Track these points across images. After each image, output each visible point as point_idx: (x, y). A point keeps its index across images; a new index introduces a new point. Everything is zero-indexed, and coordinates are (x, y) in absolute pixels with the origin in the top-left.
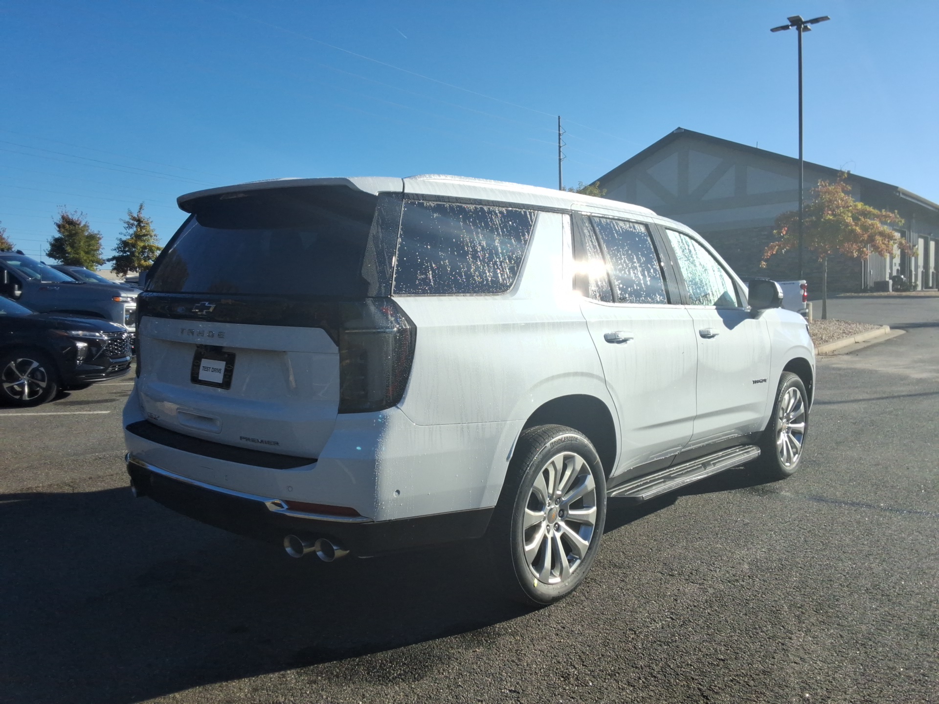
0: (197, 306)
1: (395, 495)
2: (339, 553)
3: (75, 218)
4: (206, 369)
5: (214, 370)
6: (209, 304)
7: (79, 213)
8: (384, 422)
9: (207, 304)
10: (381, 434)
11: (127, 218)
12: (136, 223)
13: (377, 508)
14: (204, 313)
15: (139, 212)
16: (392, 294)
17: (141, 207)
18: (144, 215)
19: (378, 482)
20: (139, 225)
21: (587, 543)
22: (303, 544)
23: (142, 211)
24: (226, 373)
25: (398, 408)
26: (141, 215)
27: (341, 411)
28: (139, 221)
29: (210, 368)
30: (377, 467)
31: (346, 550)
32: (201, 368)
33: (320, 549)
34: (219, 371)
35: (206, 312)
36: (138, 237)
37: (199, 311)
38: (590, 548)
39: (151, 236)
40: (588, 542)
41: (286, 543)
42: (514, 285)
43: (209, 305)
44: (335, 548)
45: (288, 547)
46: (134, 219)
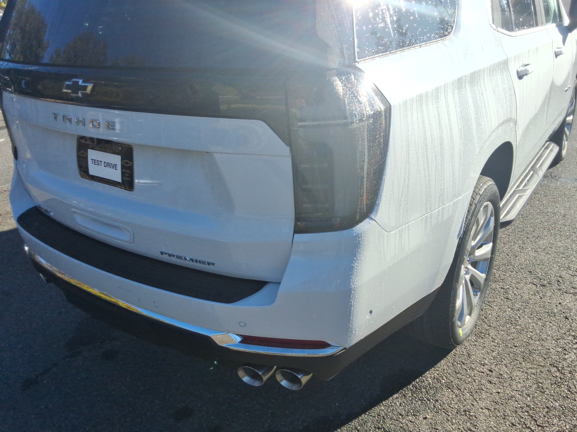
0: (67, 85)
1: (368, 316)
2: (304, 379)
4: (97, 162)
5: (108, 165)
6: (84, 82)
8: (359, 241)
9: (81, 82)
10: (356, 257)
13: (350, 337)
14: (80, 95)
16: (357, 59)
19: (353, 311)
21: (484, 276)
22: (260, 374)
24: (124, 170)
25: (372, 219)
27: (297, 230)
29: (101, 162)
30: (353, 296)
31: (310, 374)
32: (90, 162)
33: (282, 378)
34: (115, 166)
35: (82, 94)
37: (73, 93)
38: (486, 280)
40: (485, 274)
41: (241, 373)
42: (456, 23)
43: (84, 84)
44: (299, 377)
45: (243, 377)
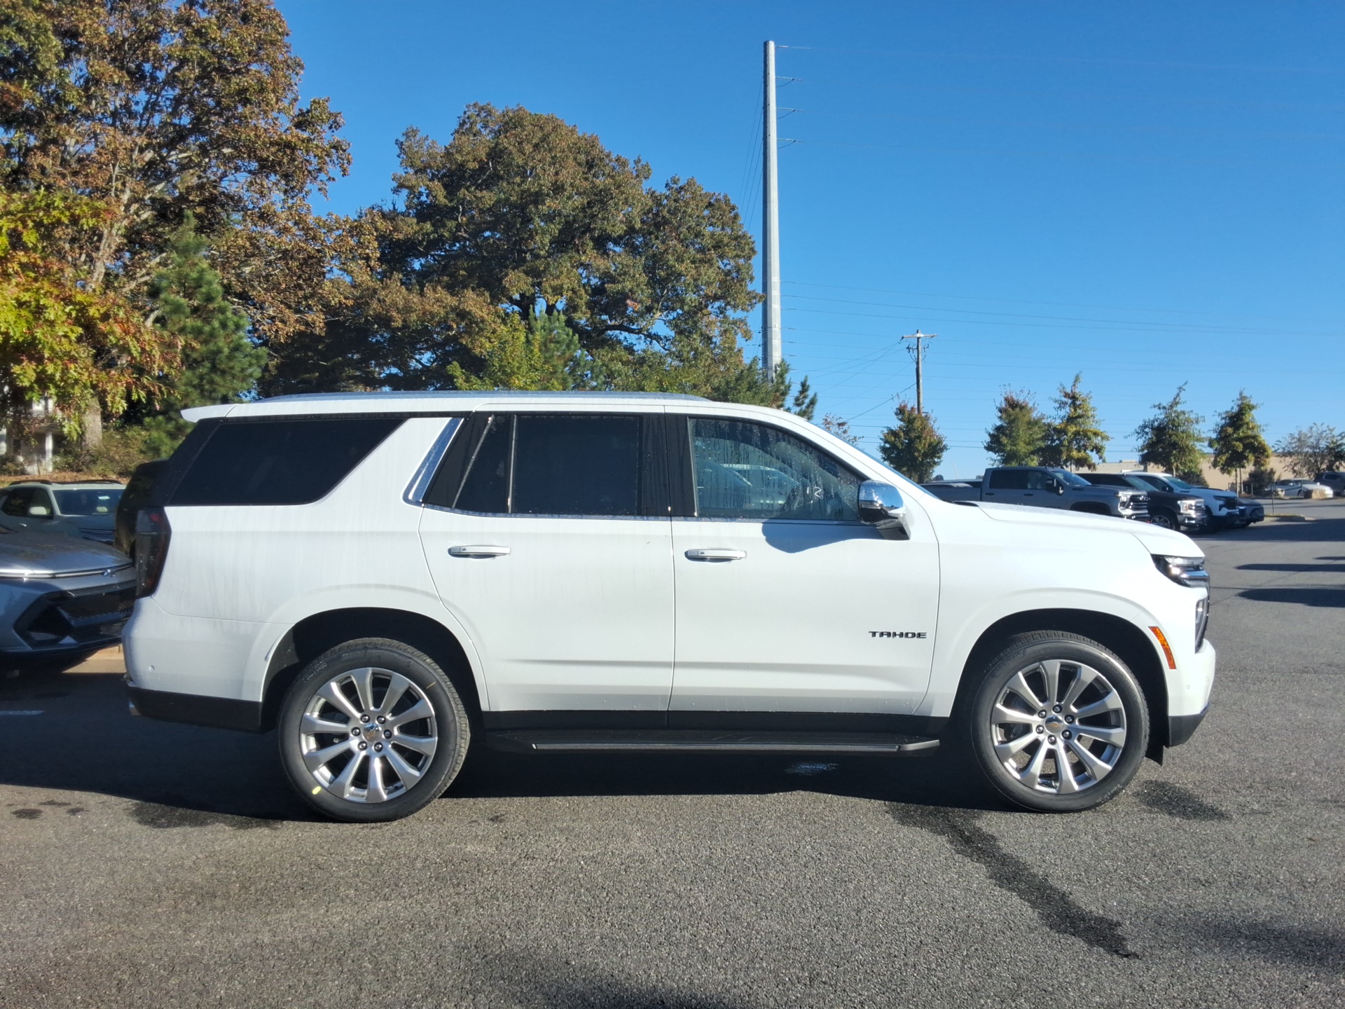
1: (150, 669)
3: (1020, 399)
7: (1025, 393)
11: (1059, 396)
12: (1070, 401)
15: (1074, 385)
17: (1077, 379)
18: (1081, 390)
20: (1073, 403)
23: (1078, 385)
25: (151, 597)
26: (1077, 391)
28: (1074, 398)
36: (1071, 420)
39: (1088, 417)
46: (1066, 395)
